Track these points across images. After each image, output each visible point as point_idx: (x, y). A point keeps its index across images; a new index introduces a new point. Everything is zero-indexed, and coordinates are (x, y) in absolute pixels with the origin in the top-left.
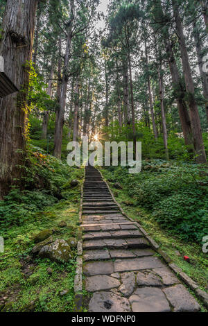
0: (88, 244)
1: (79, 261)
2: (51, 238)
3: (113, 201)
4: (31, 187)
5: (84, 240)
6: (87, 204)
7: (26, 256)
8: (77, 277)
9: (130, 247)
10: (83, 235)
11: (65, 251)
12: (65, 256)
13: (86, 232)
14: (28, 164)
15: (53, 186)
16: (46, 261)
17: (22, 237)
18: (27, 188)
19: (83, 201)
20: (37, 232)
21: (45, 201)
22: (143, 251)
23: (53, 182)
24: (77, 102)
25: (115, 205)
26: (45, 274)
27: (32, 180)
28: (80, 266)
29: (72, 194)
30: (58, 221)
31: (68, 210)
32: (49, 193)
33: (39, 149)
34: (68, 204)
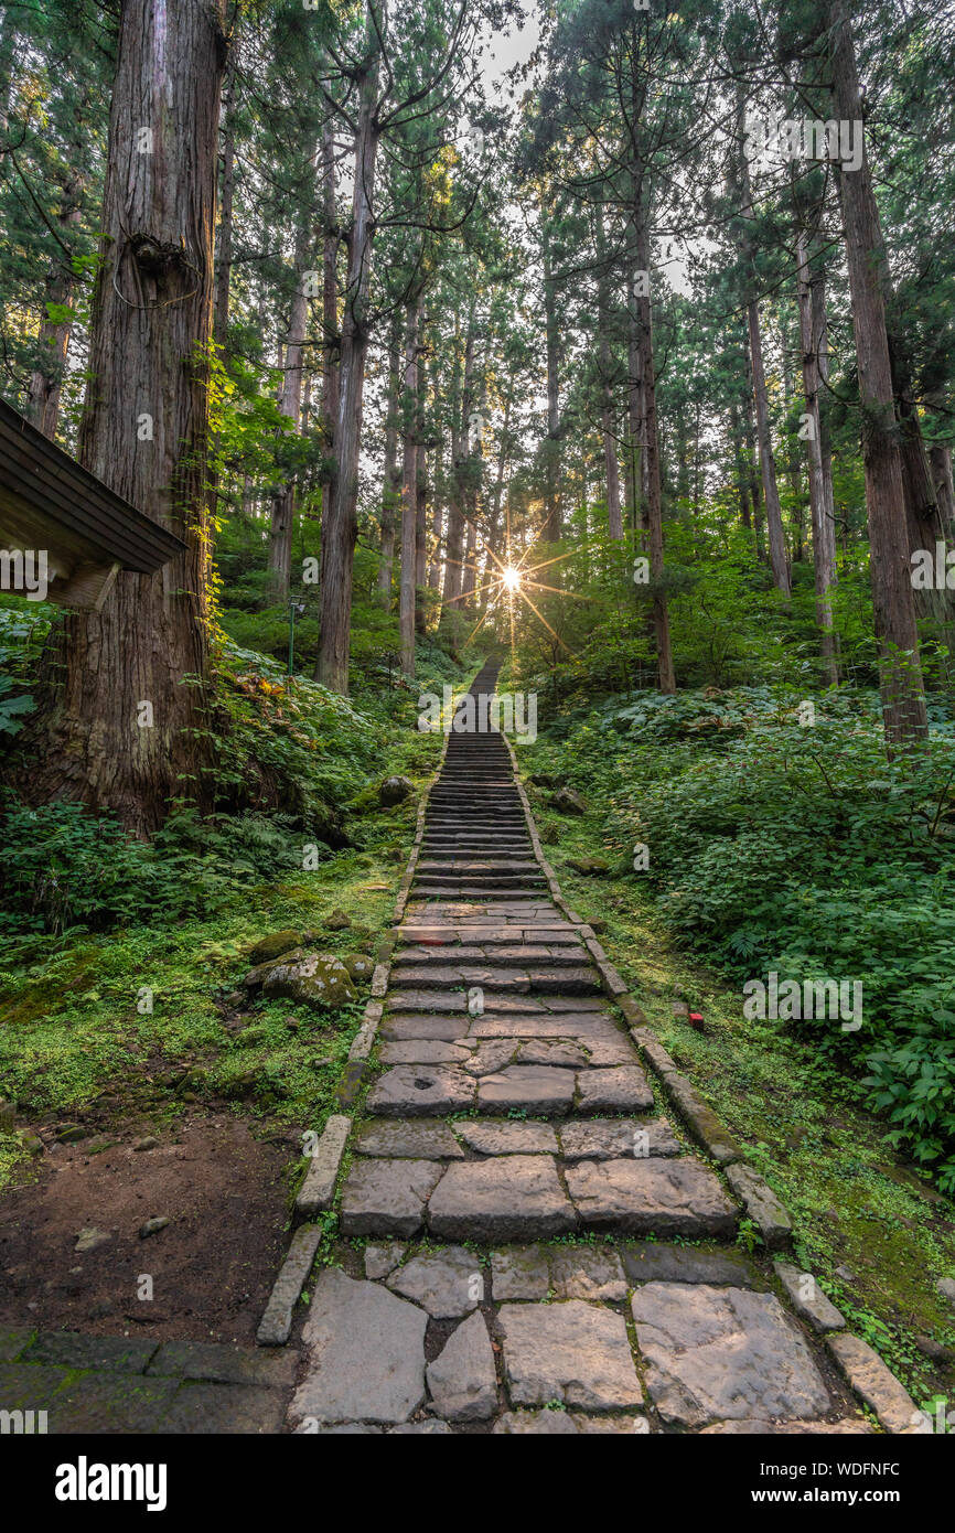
0: (405, 975)
1: (374, 1010)
2: (297, 953)
3: (533, 857)
4: (236, 802)
5: (397, 965)
6: (433, 864)
7: (228, 993)
8: (361, 1038)
9: (535, 990)
10: (394, 950)
11: (333, 980)
12: (336, 994)
13: (409, 944)
14: (220, 723)
15: (311, 803)
16: (282, 1005)
17: (217, 947)
18: (221, 807)
19: (421, 857)
20: (256, 940)
21: (283, 854)
22: (578, 1001)
23: (313, 786)
24: (412, 429)
25: (536, 871)
26: (280, 1028)
27: (238, 779)
28: (374, 1018)
29: (383, 831)
30: (325, 914)
31: (363, 885)
32: (298, 827)
33: (257, 657)
34: (366, 865)
